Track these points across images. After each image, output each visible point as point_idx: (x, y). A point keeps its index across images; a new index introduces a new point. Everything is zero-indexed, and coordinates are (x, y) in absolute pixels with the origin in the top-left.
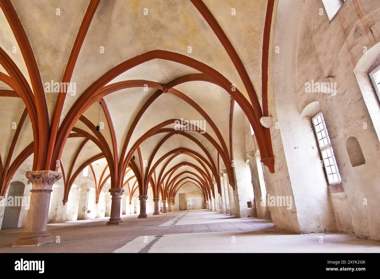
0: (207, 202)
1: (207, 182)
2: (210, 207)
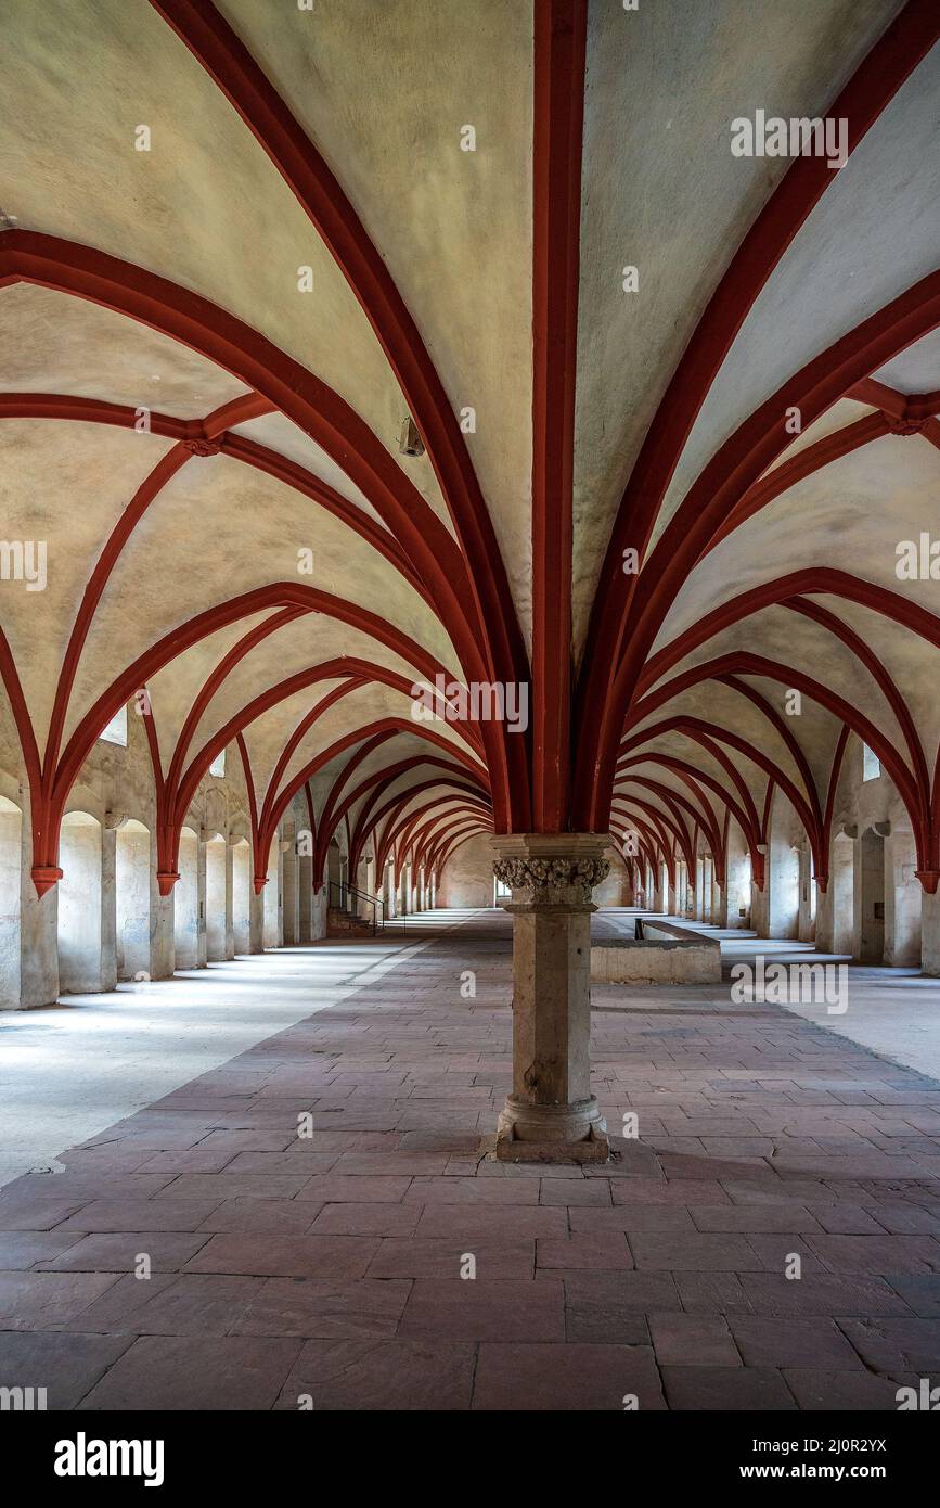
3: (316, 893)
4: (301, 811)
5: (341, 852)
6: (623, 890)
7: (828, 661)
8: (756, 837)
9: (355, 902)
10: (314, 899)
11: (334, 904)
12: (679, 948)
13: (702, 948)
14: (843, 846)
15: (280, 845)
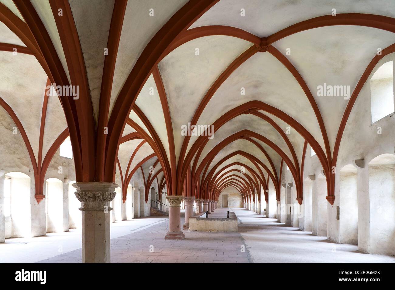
0: (244, 202)
1: (249, 189)
2: (247, 207)
3: (146, 203)
4: (141, 179)
5: (156, 191)
6: (241, 203)
7: (270, 132)
8: (266, 188)
9: (161, 205)
10: (146, 205)
11: (153, 206)
12: (226, 221)
13: (232, 221)
14: (283, 190)
15: (132, 189)
